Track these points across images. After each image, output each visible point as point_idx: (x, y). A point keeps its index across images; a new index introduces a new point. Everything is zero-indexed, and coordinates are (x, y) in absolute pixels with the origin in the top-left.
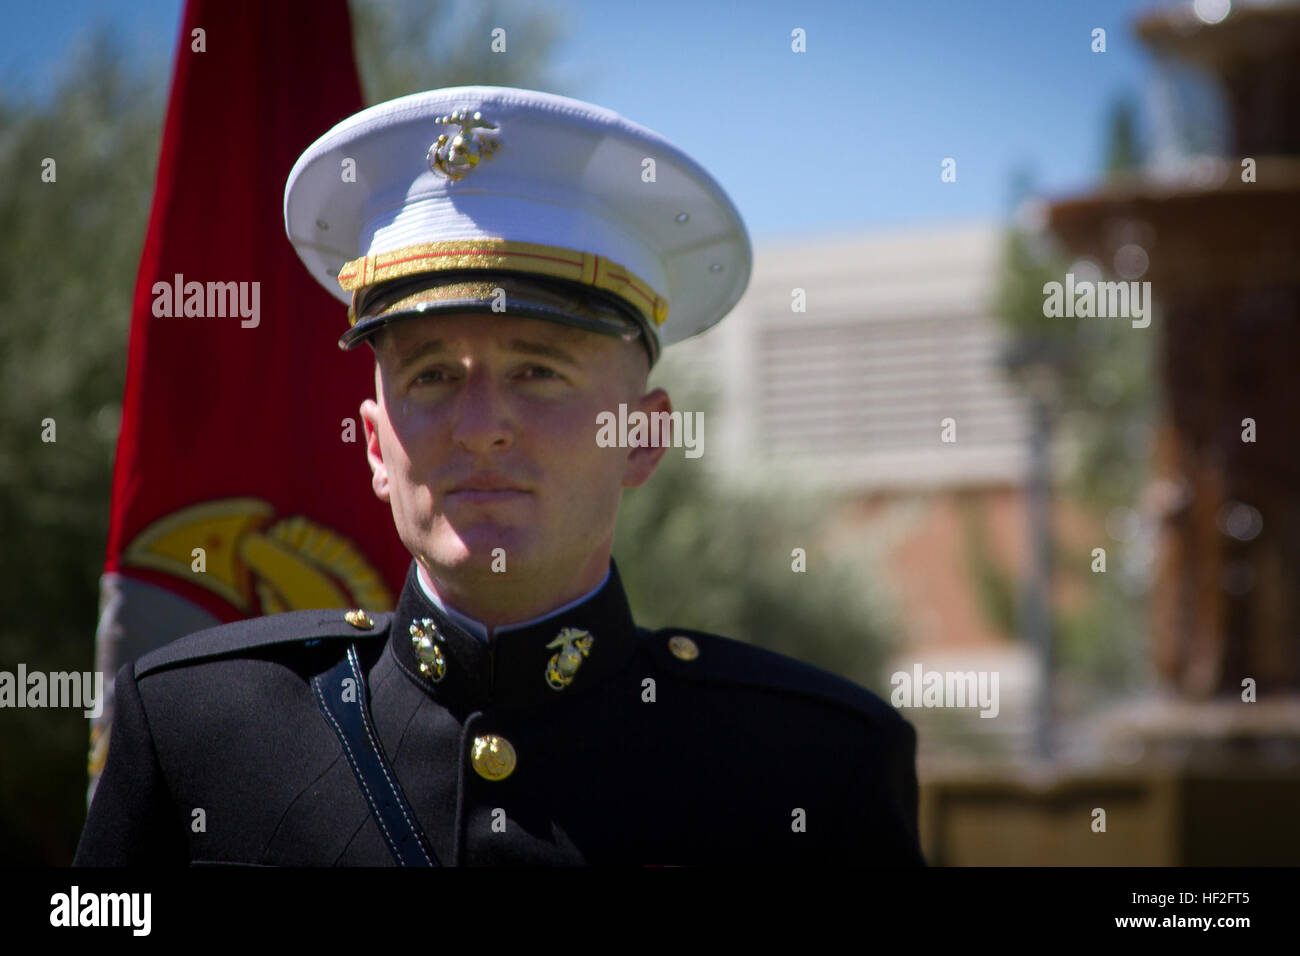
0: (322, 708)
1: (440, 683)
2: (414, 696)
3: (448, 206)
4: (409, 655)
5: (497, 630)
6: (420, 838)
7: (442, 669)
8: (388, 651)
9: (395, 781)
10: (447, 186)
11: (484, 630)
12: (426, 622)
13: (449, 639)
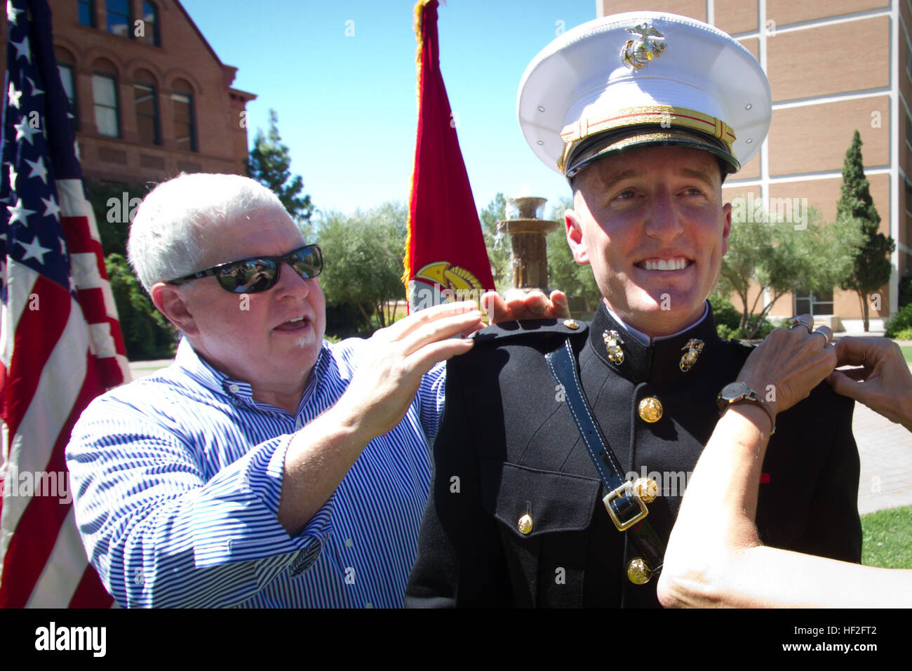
0: (553, 374)
1: (620, 366)
2: (605, 371)
3: (634, 86)
4: (602, 348)
5: (655, 339)
6: (610, 454)
7: (622, 359)
8: (588, 343)
9: (595, 419)
10: (633, 73)
11: (648, 338)
12: (613, 332)
13: (627, 343)
